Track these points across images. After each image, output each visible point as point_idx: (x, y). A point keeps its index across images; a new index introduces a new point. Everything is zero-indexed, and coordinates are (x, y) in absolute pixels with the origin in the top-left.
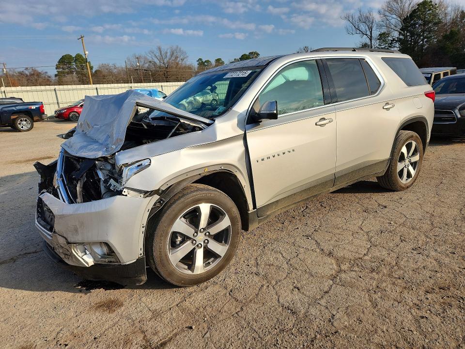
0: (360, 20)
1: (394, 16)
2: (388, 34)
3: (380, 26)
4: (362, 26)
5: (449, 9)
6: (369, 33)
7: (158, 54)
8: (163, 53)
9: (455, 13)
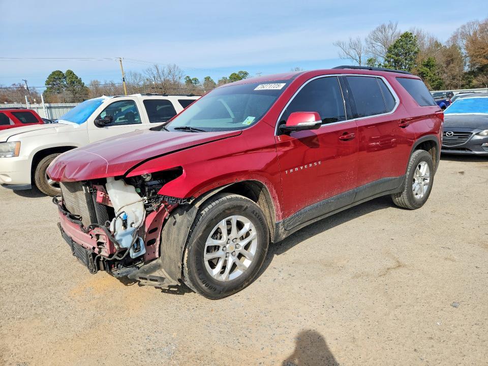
0: (350, 46)
1: (379, 44)
2: (375, 60)
3: (367, 52)
4: (352, 52)
5: (426, 39)
6: (358, 58)
7: (155, 73)
8: (160, 71)
9: (430, 43)
